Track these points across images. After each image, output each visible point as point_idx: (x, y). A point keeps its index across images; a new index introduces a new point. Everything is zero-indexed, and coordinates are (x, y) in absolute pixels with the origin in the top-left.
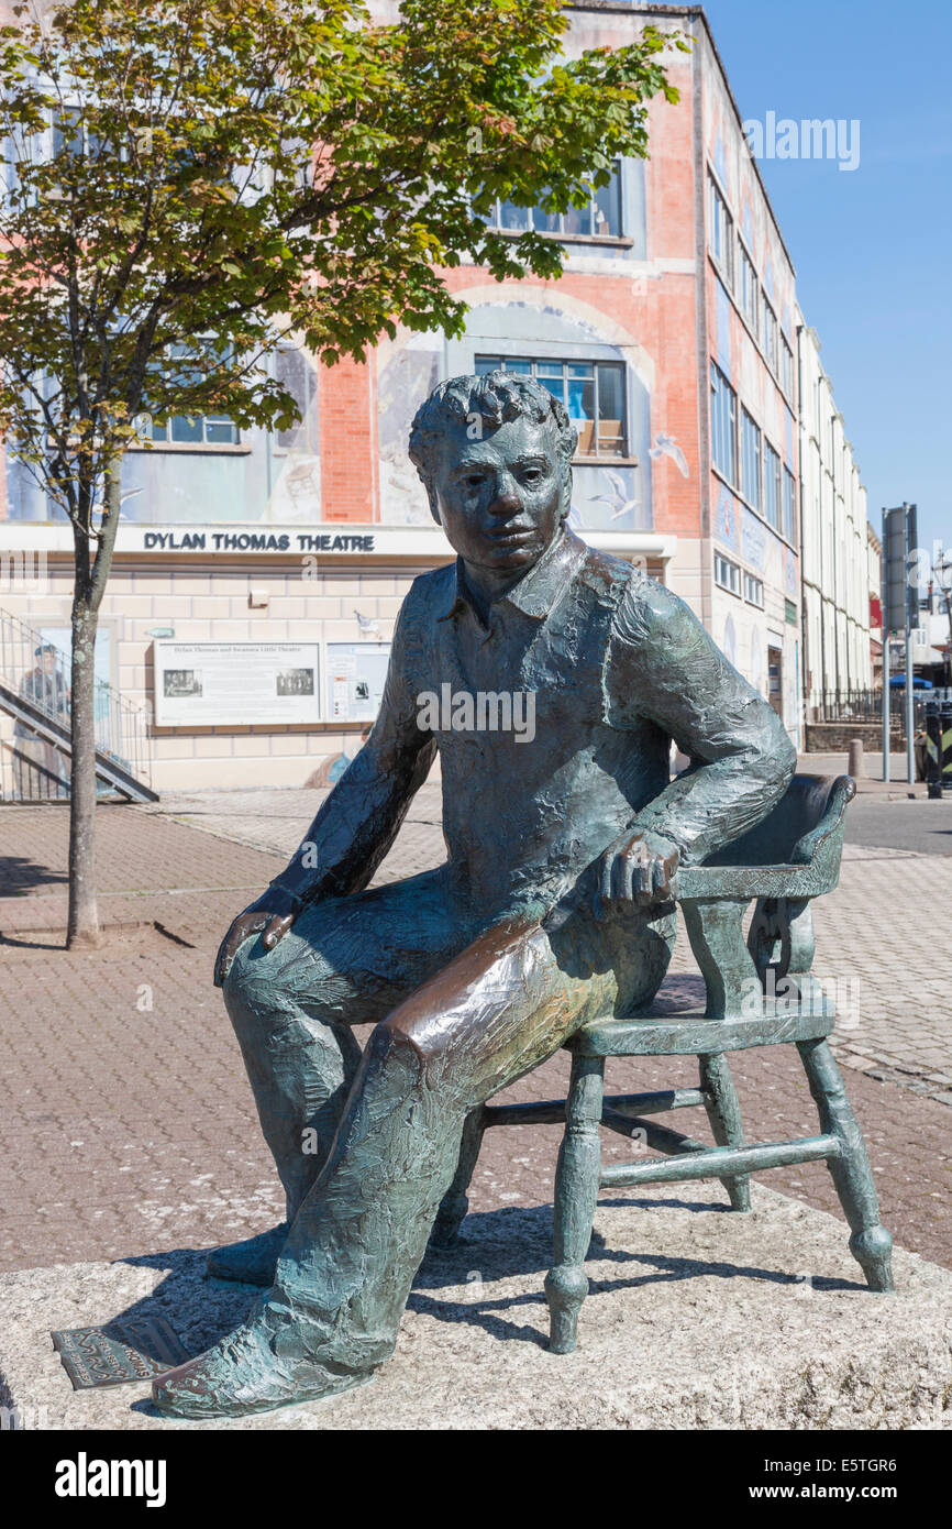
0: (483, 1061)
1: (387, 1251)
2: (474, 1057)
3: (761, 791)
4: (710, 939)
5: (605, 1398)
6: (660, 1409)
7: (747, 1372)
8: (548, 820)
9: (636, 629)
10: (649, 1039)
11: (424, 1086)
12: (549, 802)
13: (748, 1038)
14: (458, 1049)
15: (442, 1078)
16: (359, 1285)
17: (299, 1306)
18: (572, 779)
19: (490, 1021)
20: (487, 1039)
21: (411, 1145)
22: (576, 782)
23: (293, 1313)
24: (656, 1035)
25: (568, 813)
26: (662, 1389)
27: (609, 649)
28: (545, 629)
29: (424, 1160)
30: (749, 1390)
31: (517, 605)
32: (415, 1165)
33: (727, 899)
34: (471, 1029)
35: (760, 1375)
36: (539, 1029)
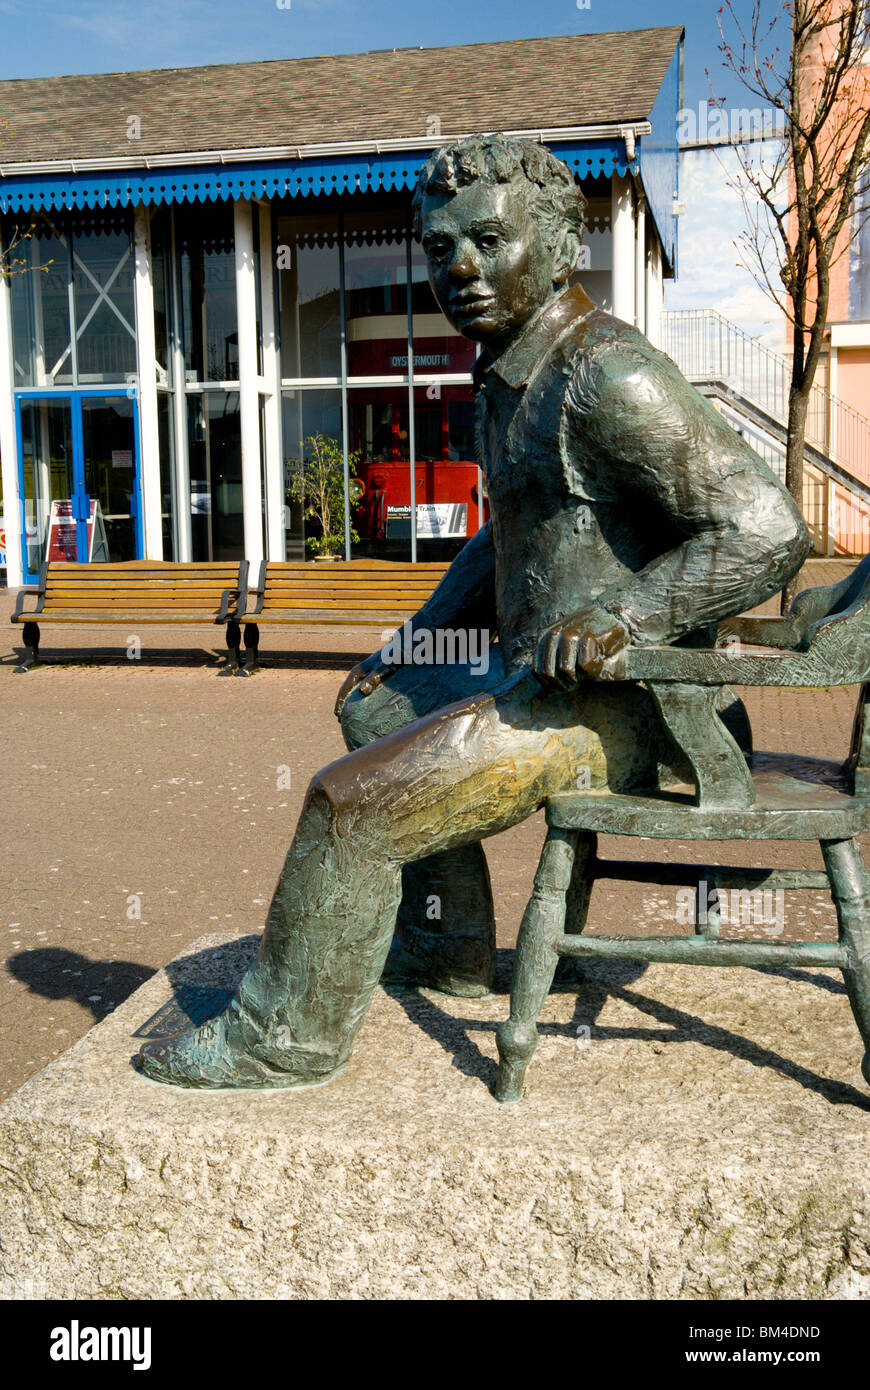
0: (400, 818)
1: (308, 975)
2: (390, 813)
3: (736, 570)
4: (674, 724)
5: (474, 1153)
6: (532, 1177)
7: (634, 1165)
8: (536, 590)
9: (587, 396)
10: (606, 817)
11: (335, 833)
12: (537, 574)
13: (725, 829)
14: (372, 804)
15: (353, 829)
16: (284, 1001)
17: (246, 1008)
18: (554, 551)
19: (412, 780)
20: (406, 797)
21: (324, 885)
22: (558, 554)
23: (242, 1013)
24: (614, 814)
25: (554, 584)
26: (537, 1159)
27: (565, 418)
28: (525, 399)
29: (337, 900)
30: (633, 1183)
31: (502, 375)
32: (327, 903)
33: (690, 682)
34: (389, 786)
35: (648, 1172)
36: (477, 794)
